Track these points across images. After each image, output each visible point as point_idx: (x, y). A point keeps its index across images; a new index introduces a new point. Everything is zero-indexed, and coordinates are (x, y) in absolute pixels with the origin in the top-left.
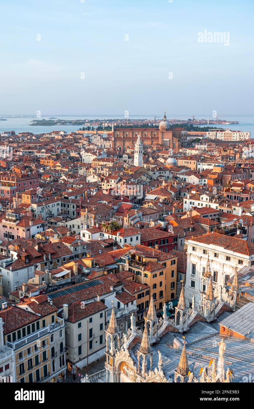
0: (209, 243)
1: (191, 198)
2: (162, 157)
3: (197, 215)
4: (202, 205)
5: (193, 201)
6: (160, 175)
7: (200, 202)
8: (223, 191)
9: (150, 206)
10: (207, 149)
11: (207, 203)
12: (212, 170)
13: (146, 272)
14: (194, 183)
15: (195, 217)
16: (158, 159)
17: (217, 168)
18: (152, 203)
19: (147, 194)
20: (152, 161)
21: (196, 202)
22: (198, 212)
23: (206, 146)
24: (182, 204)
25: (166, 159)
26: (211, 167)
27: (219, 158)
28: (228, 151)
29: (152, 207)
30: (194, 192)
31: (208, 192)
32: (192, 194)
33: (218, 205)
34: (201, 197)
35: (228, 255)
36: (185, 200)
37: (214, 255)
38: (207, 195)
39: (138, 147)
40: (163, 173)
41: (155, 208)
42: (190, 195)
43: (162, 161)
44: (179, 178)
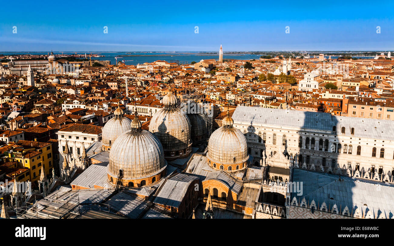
0: (72, 131)
1: (67, 103)
2: (50, 79)
3: (70, 114)
4: (75, 106)
5: (68, 105)
6: (47, 90)
7: (74, 105)
8: (89, 97)
9: (36, 112)
10: (83, 72)
11: (78, 105)
12: (83, 84)
13: (26, 159)
14: (70, 93)
15: (68, 115)
16: (47, 80)
17: (86, 83)
18: (37, 109)
19: (35, 104)
20: (43, 81)
21: (71, 105)
22: (70, 112)
23: (82, 70)
24: (62, 108)
25: (52, 79)
26: (83, 83)
27: (89, 77)
28: (96, 72)
29: (38, 112)
30: (68, 99)
31: (78, 98)
32: (67, 100)
33: (85, 106)
34: (74, 101)
35: (85, 137)
36: (63, 105)
37: (76, 138)
38: (77, 100)
39: (30, 73)
40: (50, 89)
41: (40, 113)
42: (66, 101)
43: (50, 81)
44: (62, 91)
